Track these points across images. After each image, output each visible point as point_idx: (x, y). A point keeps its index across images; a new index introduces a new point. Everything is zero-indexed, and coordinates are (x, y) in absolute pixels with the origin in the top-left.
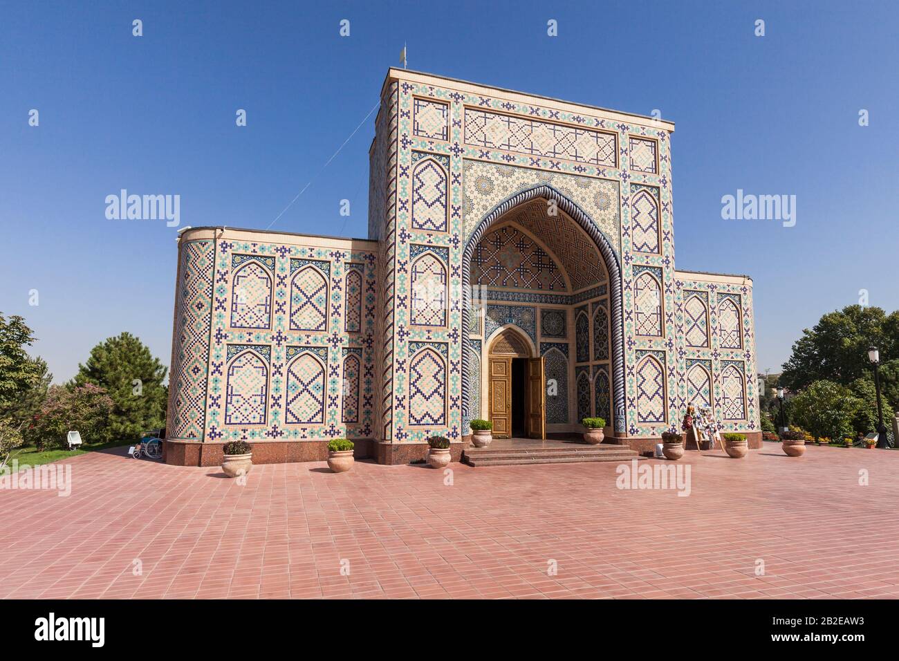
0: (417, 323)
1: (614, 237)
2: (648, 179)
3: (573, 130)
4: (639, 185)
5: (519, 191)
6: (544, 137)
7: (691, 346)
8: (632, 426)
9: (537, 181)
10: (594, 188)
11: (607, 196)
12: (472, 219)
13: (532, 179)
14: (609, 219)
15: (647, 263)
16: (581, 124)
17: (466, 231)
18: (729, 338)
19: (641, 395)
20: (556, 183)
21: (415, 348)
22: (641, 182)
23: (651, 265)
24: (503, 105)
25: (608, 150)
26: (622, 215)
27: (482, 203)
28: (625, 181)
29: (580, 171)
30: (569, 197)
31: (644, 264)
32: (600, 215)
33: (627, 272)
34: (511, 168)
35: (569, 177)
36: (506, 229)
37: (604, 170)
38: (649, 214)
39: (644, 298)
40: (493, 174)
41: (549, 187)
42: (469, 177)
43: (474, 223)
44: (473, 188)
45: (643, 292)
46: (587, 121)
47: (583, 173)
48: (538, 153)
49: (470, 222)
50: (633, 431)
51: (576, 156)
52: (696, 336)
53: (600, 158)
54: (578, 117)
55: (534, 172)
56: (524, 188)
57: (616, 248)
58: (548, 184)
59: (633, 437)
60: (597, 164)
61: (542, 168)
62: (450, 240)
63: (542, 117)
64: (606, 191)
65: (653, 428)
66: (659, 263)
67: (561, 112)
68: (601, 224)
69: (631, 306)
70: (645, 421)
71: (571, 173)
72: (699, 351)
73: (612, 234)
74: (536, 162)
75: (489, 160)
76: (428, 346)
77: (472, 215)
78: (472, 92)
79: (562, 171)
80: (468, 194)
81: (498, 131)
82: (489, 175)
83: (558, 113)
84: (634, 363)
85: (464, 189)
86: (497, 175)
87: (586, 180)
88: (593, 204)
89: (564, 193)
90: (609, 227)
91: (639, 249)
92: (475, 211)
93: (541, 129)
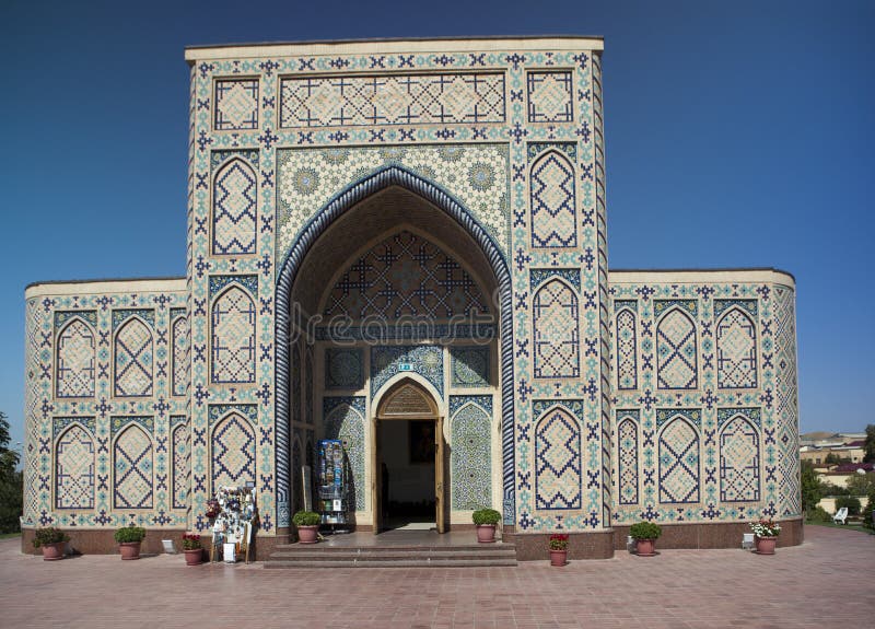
0: (220, 379)
1: (500, 230)
2: (558, 132)
3: (438, 78)
4: (542, 143)
5: (355, 181)
6: (392, 98)
7: (667, 388)
8: (525, 515)
9: (381, 163)
10: (469, 159)
11: (489, 168)
12: (289, 231)
13: (373, 161)
14: (492, 203)
15: (555, 263)
16: (449, 66)
17: (281, 248)
18: (737, 371)
19: (543, 469)
20: (410, 161)
21: (217, 413)
22: (546, 139)
23: (561, 265)
24: (332, 64)
25: (493, 98)
26: (514, 193)
27: (302, 207)
28: (518, 141)
29: (445, 138)
30: (429, 178)
31: (549, 266)
32: (479, 198)
33: (520, 281)
34: (343, 151)
35: (429, 149)
36: (399, 236)
37: (484, 129)
38: (562, 186)
39: (551, 319)
40: (318, 164)
41: (399, 169)
42: (286, 174)
43: (292, 237)
44: (291, 188)
45: (549, 310)
46: (457, 60)
47: (450, 140)
48: (384, 121)
49: (286, 235)
50: (525, 523)
51: (442, 116)
52: (675, 372)
53: (479, 112)
54: (444, 57)
55: (376, 150)
56: (362, 176)
57: (503, 245)
58: (397, 164)
59: (526, 531)
60: (476, 122)
61: (388, 142)
62: (259, 265)
63: (388, 68)
64: (488, 161)
65: (559, 518)
66: (574, 262)
67: (417, 56)
68: (479, 212)
69: (526, 333)
70: (548, 508)
71: (431, 142)
72: (679, 396)
73: (496, 224)
74: (379, 136)
75: (312, 145)
76: (234, 410)
77: (289, 225)
78: (288, 55)
79: (418, 141)
80: (284, 197)
81: (326, 102)
82: (313, 166)
83: (412, 57)
84: (529, 421)
85: (277, 190)
86: (323, 163)
87: (456, 149)
88: (467, 184)
89: (421, 173)
90: (492, 215)
91: (544, 244)
92: (293, 219)
93: (388, 87)
